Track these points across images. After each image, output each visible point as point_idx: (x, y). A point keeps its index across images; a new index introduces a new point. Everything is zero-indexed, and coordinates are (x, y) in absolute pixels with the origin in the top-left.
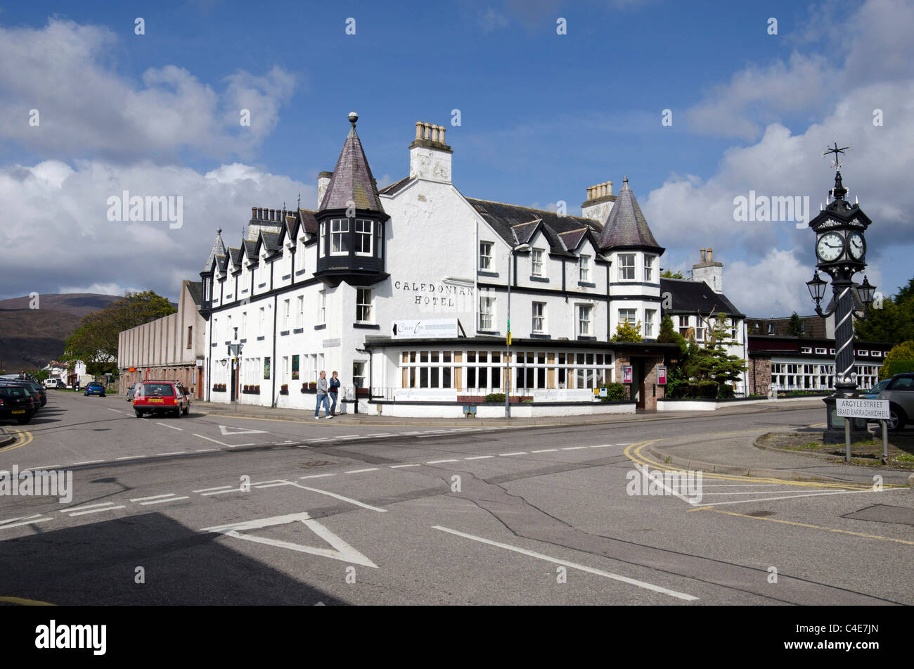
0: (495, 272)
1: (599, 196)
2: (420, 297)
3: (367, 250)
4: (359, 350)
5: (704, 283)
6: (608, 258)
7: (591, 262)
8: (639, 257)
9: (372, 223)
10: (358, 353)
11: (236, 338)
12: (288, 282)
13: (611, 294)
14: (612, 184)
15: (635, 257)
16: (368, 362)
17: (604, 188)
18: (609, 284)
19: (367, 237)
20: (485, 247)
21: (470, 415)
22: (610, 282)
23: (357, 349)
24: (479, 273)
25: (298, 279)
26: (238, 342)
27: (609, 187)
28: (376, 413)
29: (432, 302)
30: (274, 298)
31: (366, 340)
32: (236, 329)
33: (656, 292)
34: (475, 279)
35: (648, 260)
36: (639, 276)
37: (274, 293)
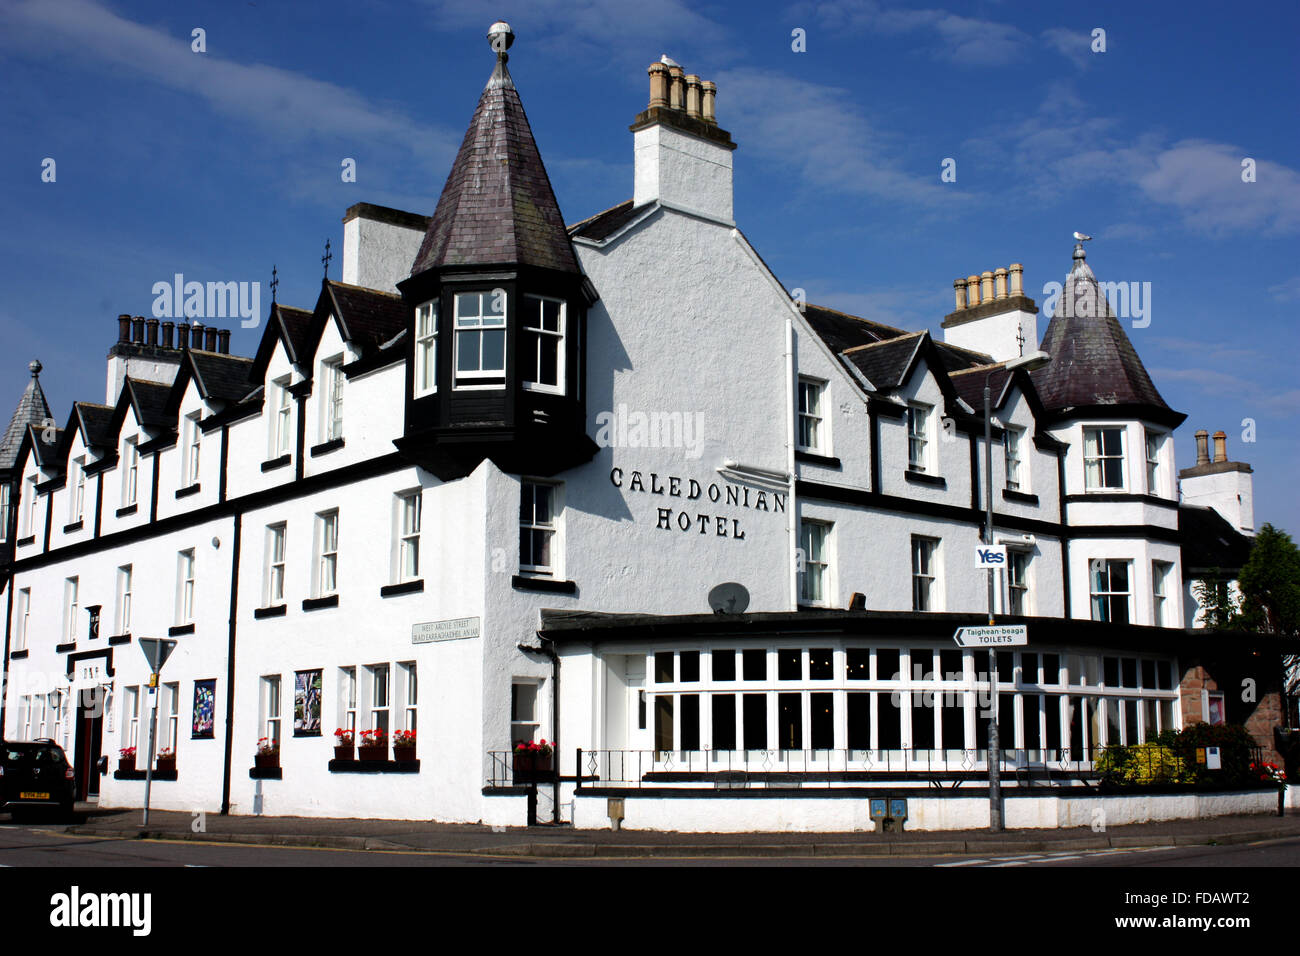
0: (829, 454)
1: (988, 297)
2: (669, 512)
3: (549, 378)
4: (526, 650)
5: (1211, 512)
6: (1059, 435)
7: (1025, 445)
8: (1133, 433)
9: (563, 308)
10: (524, 658)
11: (94, 634)
12: (286, 476)
13: (1072, 521)
14: (1021, 271)
15: (1123, 434)
16: (548, 685)
17: (1001, 282)
18: (1065, 499)
19: (550, 343)
20: (807, 388)
21: (890, 824)
22: (1068, 493)
23: (521, 648)
24: (801, 458)
25: (315, 467)
26: (102, 643)
27: (1016, 278)
28: (606, 823)
29: (697, 526)
30: (231, 520)
31: (545, 623)
32: (95, 611)
33: (1169, 520)
34: (791, 471)
35: (1152, 439)
36: (1133, 480)
37: (232, 508)
